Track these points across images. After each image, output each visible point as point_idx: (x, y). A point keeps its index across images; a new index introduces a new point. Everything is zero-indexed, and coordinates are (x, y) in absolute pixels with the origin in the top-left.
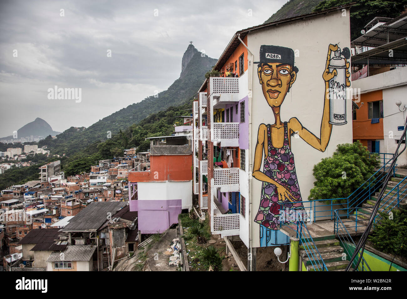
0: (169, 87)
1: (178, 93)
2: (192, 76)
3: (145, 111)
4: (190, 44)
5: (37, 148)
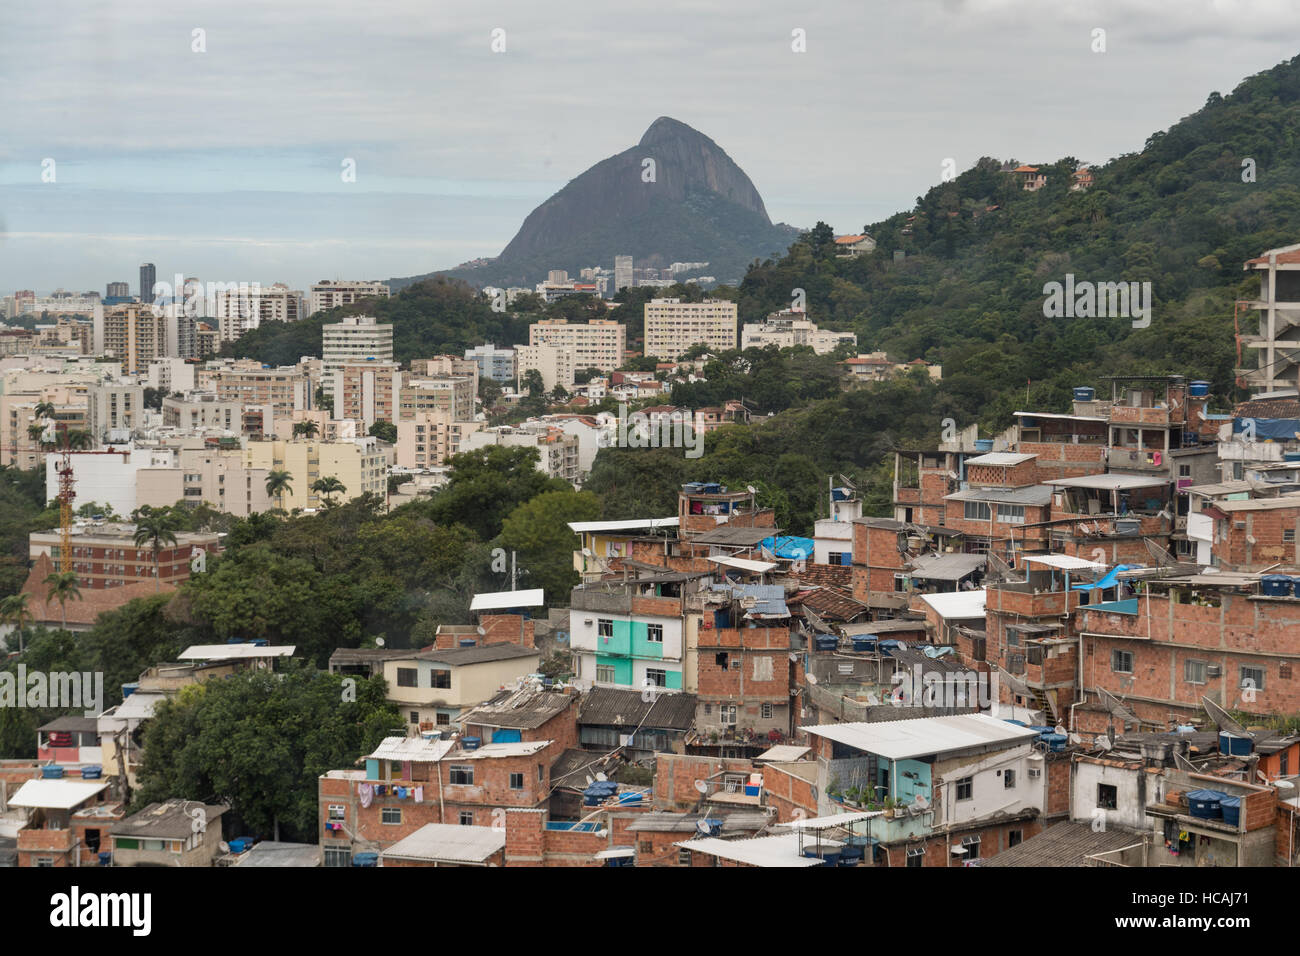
5: (732, 324)
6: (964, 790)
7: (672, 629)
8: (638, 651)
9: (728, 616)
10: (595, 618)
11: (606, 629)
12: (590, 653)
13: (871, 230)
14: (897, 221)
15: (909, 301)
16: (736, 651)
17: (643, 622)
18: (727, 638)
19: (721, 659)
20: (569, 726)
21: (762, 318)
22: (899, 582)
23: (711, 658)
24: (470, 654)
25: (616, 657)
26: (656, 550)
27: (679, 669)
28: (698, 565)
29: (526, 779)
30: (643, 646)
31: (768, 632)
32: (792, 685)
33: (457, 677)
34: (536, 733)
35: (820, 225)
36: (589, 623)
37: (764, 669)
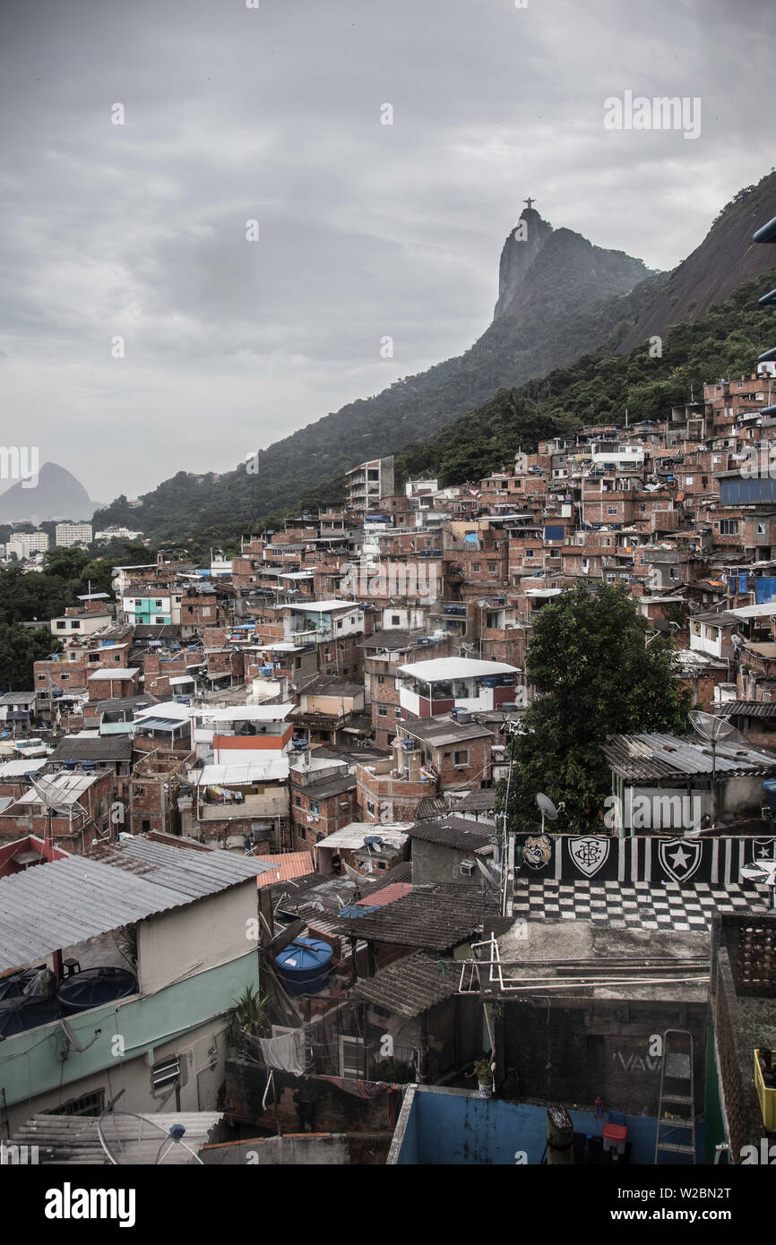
0: (475, 342)
1: (508, 358)
2: (547, 305)
3: (406, 415)
4: (526, 206)
5: (90, 533)
6: (340, 625)
7: (166, 601)
8: (152, 611)
9: (192, 593)
10: (134, 599)
11: (138, 603)
12: (132, 613)
13: (140, 498)
14: (149, 495)
15: (159, 522)
16: (196, 605)
17: (154, 599)
18: (192, 601)
19: (191, 609)
20: (131, 639)
21: (102, 530)
22: (251, 579)
23: (187, 608)
24: (84, 616)
25: (144, 613)
26: (153, 574)
27: (169, 616)
28: (170, 579)
29: (121, 657)
30: (154, 608)
31: (208, 598)
32: (217, 618)
33: (82, 623)
34: (121, 641)
35: (122, 496)
36: (131, 601)
37: (207, 612)
